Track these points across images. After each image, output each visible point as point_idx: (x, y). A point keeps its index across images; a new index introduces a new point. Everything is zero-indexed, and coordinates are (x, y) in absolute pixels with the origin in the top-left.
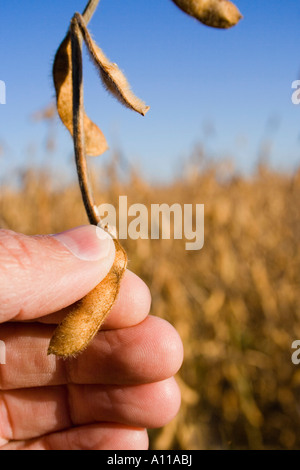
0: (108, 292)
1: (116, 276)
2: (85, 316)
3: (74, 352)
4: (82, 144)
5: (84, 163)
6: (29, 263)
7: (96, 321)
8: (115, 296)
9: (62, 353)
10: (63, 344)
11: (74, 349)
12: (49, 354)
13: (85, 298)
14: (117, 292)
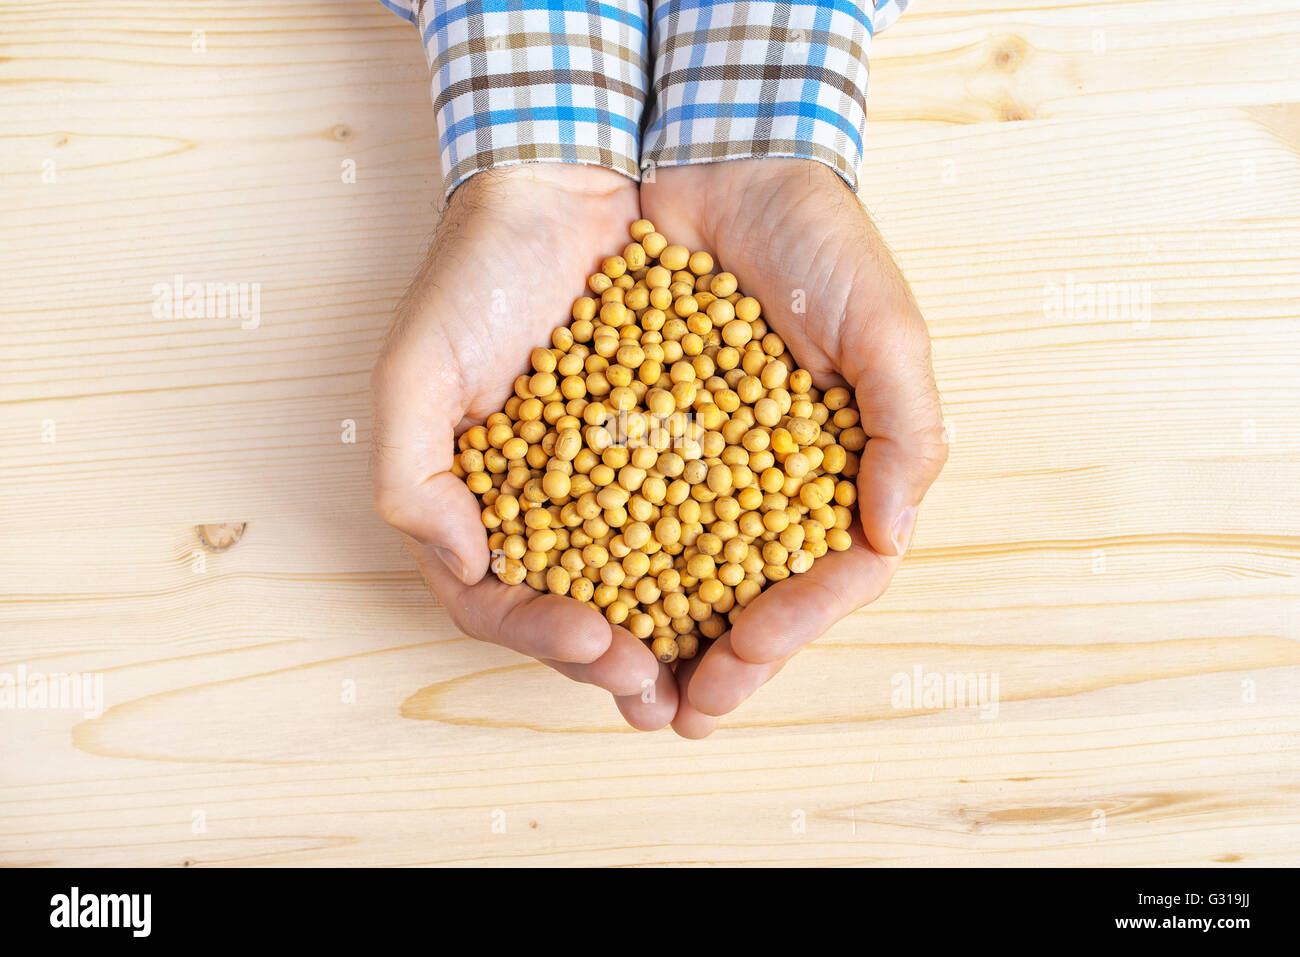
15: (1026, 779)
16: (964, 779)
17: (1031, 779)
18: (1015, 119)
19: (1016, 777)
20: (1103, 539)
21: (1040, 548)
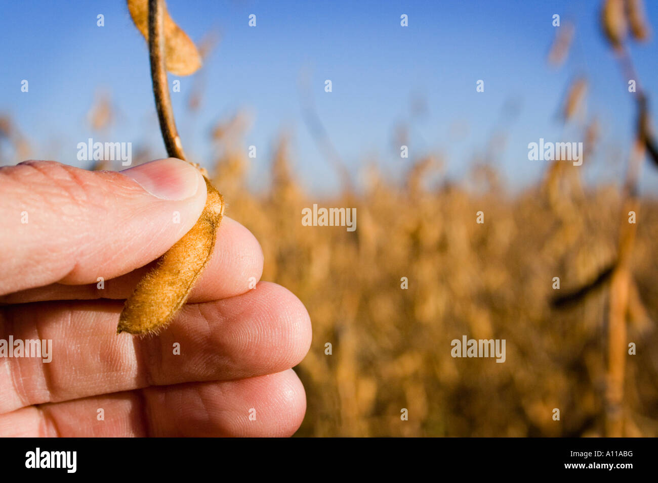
0: (200, 244)
1: (210, 224)
2: (169, 278)
3: (155, 326)
4: (161, 51)
5: (163, 78)
6: (84, 198)
7: (185, 284)
8: (210, 249)
9: (138, 328)
10: (139, 317)
11: (155, 321)
12: (120, 332)
13: (167, 253)
14: (213, 244)
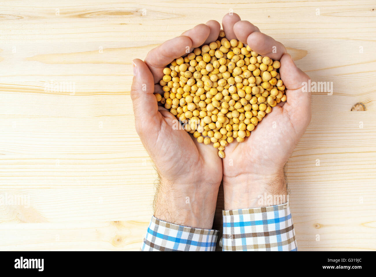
15: (121, 24)
16: (140, 25)
17: (120, 24)
18: (116, 222)
19: (125, 25)
20: (96, 95)
21: (115, 93)
